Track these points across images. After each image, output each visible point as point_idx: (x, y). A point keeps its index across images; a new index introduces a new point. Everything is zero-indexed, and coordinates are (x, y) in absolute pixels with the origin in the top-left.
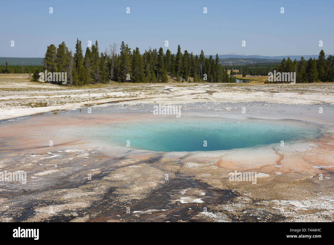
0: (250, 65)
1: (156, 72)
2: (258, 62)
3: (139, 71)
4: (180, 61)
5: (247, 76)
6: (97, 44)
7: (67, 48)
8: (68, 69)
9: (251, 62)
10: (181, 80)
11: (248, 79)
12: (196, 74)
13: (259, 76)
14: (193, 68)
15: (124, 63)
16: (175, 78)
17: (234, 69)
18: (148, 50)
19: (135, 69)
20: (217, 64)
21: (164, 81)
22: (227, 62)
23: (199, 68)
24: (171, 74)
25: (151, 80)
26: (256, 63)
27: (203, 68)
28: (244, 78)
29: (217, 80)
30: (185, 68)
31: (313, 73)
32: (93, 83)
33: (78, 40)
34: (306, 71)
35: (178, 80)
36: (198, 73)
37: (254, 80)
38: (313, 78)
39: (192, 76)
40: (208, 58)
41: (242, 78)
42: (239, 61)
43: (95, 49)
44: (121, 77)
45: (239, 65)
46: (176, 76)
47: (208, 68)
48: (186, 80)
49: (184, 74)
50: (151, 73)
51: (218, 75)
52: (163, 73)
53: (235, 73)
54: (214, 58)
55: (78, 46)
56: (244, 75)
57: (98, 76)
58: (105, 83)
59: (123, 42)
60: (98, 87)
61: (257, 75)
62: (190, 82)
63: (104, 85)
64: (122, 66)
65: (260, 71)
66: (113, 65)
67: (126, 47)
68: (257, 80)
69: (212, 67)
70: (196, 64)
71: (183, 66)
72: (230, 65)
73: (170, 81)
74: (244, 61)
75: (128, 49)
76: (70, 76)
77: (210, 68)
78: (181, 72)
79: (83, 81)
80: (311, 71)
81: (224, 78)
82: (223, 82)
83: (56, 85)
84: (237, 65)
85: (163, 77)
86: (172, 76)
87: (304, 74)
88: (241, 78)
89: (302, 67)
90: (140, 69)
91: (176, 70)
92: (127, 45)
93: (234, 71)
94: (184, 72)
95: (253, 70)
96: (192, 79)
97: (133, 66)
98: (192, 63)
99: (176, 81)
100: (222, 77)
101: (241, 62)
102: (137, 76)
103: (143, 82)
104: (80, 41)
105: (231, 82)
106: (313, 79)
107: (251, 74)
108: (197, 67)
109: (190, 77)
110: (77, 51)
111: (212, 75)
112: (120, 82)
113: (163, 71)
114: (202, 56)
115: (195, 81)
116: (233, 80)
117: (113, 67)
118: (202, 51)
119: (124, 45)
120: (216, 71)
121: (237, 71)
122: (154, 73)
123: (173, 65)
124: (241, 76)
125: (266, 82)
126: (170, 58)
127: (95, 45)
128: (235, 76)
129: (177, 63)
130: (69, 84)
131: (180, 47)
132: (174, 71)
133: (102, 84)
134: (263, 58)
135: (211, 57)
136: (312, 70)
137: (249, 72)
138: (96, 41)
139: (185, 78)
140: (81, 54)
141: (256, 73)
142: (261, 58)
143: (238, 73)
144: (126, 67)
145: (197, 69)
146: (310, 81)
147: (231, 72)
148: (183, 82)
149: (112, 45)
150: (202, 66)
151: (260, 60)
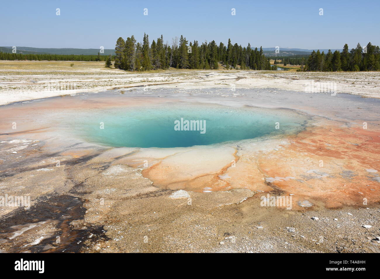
0: (292, 56)
1: (209, 61)
2: (298, 54)
3: (194, 59)
4: (230, 52)
5: (287, 65)
6: (162, 37)
7: (136, 40)
8: (132, 57)
9: (293, 54)
10: (230, 68)
11: (288, 68)
12: (243, 63)
13: (297, 65)
14: (241, 58)
15: (182, 53)
16: (225, 66)
17: (278, 60)
18: (204, 43)
19: (191, 58)
20: (260, 55)
21: (216, 68)
22: (273, 54)
23: (246, 58)
24: (222, 62)
25: (205, 67)
26: (297, 55)
27: (249, 57)
28: (285, 67)
29: (260, 68)
30: (234, 58)
31: (337, 63)
32: (154, 69)
33: (145, 34)
34: (332, 61)
35: (227, 68)
36: (245, 62)
37: (292, 69)
38: (336, 67)
39: (240, 64)
40: (254, 49)
41: (284, 67)
42: (283, 53)
43: (160, 41)
44: (180, 64)
45: (283, 56)
46: (226, 64)
47: (253, 58)
48: (234, 68)
49: (233, 62)
50: (205, 61)
51: (261, 64)
52: (215, 61)
53: (278, 63)
54: (259, 50)
55: (145, 39)
56: (285, 65)
57: (159, 63)
58: (165, 69)
59: (182, 36)
60: (158, 72)
61: (296, 64)
62: (237, 69)
63: (164, 70)
64: (181, 55)
65: (298, 61)
66: (172, 54)
67: (184, 39)
68: (295, 69)
69: (256, 57)
70: (243, 55)
71: (232, 56)
72: (275, 56)
73: (220, 69)
74: (287, 53)
75: (186, 42)
76: (133, 63)
77: (255, 58)
78: (231, 61)
79: (145, 68)
80: (335, 62)
81: (267, 67)
82: (265, 70)
83: (122, 70)
84: (281, 56)
85: (214, 64)
86: (223, 64)
87: (330, 65)
88: (282, 67)
89: (329, 58)
90: (195, 58)
91: (227, 59)
92: (185, 38)
93: (277, 61)
94: (233, 61)
95: (293, 61)
96: (239, 67)
97: (190, 55)
98: (241, 53)
99: (226, 69)
100: (265, 66)
101: (284, 53)
102: (193, 64)
103: (197, 68)
104: (147, 35)
105: (272, 70)
106: (337, 69)
107: (291, 64)
108: (244, 57)
109: (238, 65)
110: (144, 43)
111: (257, 64)
112: (177, 69)
113: (215, 60)
114: (249, 48)
115: (241, 69)
116: (275, 68)
117: (172, 56)
118: (249, 44)
119: (183, 38)
120: (260, 60)
121: (280, 61)
122: (207, 62)
123: (224, 55)
124: (282, 65)
125: (298, 70)
126: (222, 50)
127: (160, 38)
128: (278, 65)
129: (227, 54)
130: (132, 70)
131: (230, 40)
132: (225, 60)
133: (162, 70)
134: (303, 51)
135: (256, 49)
136: (337, 61)
137: (290, 62)
138: (162, 35)
139: (233, 66)
140: (147, 46)
141: (295, 63)
142: (301, 51)
143: (281, 63)
144: (183, 56)
145: (244, 59)
146: (334, 70)
147: (275, 61)
148: (231, 69)
149: (174, 39)
150: (248, 56)
151: (300, 52)
